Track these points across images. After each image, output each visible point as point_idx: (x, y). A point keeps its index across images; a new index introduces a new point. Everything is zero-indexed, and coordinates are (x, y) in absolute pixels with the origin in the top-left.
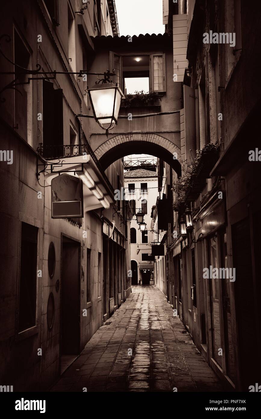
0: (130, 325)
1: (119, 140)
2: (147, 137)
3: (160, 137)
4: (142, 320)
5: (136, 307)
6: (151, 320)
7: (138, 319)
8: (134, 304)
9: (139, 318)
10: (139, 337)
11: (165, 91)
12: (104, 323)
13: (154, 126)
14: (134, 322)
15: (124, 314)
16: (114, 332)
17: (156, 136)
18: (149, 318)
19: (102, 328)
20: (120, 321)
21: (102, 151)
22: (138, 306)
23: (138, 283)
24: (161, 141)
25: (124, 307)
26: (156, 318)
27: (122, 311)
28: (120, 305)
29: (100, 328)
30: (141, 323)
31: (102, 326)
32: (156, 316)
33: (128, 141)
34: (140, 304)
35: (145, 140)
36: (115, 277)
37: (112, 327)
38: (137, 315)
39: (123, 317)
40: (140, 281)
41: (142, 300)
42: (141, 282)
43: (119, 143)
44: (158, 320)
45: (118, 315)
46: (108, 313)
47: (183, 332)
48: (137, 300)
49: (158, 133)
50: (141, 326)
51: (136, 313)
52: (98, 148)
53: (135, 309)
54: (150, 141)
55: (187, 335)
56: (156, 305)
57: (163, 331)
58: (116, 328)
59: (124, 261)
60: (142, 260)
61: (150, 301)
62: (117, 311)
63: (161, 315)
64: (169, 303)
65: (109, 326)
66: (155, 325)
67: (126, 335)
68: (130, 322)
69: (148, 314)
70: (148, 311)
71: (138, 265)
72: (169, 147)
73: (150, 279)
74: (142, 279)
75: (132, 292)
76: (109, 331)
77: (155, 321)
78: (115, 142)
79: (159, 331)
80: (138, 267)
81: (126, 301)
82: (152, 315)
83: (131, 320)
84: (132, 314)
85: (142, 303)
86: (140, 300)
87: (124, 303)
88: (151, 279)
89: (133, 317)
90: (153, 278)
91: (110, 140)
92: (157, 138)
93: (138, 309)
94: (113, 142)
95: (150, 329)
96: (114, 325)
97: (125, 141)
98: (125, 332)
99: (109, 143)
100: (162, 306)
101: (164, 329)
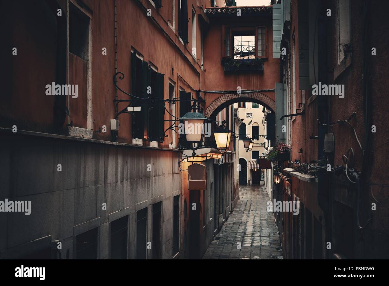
0: (236, 241)
1: (229, 96)
2: (252, 94)
3: (263, 95)
4: (246, 236)
5: (242, 220)
6: (254, 236)
7: (243, 235)
8: (241, 217)
9: (244, 233)
10: (243, 252)
11: (267, 57)
12: (215, 238)
13: (257, 86)
14: (240, 237)
15: (231, 228)
16: (223, 247)
17: (259, 94)
18: (253, 234)
19: (213, 243)
20: (228, 237)
21: (215, 105)
22: (244, 219)
23: (247, 183)
24: (263, 98)
25: (232, 220)
26: (258, 234)
27: (229, 224)
28: (228, 218)
29: (212, 243)
30: (245, 239)
31: (213, 241)
32: (259, 231)
33: (236, 97)
34: (247, 217)
35: (250, 97)
36: (224, 193)
37: (222, 243)
38: (243, 230)
39: (231, 232)
40: (249, 181)
41: (249, 211)
42: (251, 182)
43: (229, 99)
44: (260, 236)
45: (226, 229)
46: (217, 229)
47: (278, 249)
48: (244, 211)
49: (261, 92)
50: (245, 242)
51: (242, 228)
52: (212, 103)
53: (241, 223)
54: (254, 98)
55: (280, 251)
56: (261, 219)
57: (262, 248)
58: (225, 243)
59: (232, 174)
60: (252, 159)
61: (257, 212)
62: (225, 225)
63: (263, 231)
64: (274, 216)
65: (219, 241)
66: (256, 241)
67: (233, 250)
68: (236, 237)
69: (252, 229)
70: (253, 226)
71: (247, 164)
72: (269, 103)
73: (260, 179)
74: (251, 179)
75: (240, 199)
76: (219, 247)
77: (257, 237)
78: (225, 98)
79: (259, 247)
80: (247, 166)
81: (233, 212)
82: (256, 230)
83: (237, 236)
84: (238, 229)
85: (248, 215)
86: (246, 211)
87: (232, 214)
88: (262, 179)
89: (239, 232)
90: (263, 178)
91: (221, 97)
92: (260, 96)
93: (244, 223)
94: (224, 99)
95: (252, 246)
96: (223, 241)
97: (234, 97)
98: (232, 248)
99: (221, 99)
100: (267, 220)
101: (263, 246)
